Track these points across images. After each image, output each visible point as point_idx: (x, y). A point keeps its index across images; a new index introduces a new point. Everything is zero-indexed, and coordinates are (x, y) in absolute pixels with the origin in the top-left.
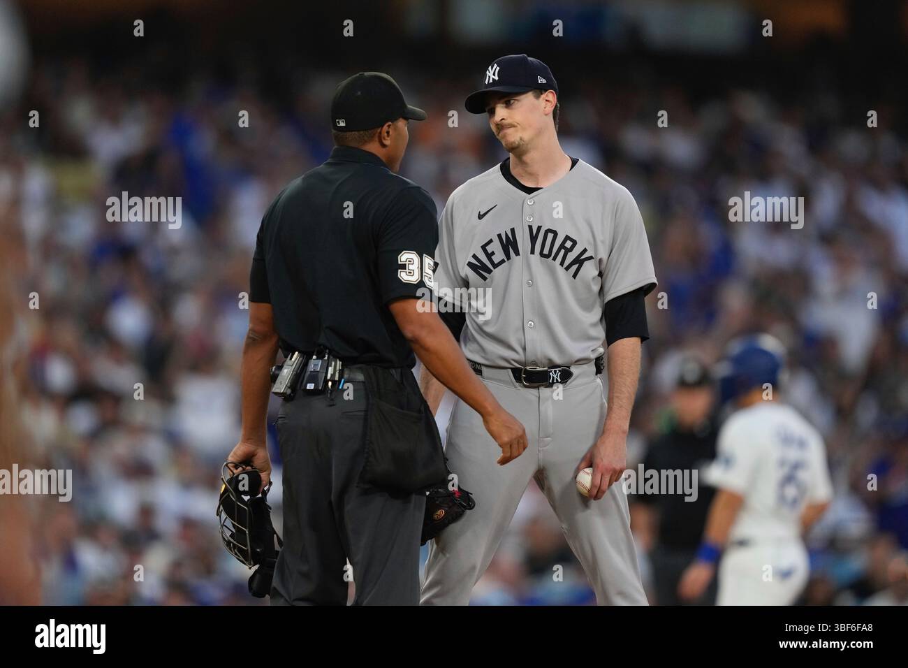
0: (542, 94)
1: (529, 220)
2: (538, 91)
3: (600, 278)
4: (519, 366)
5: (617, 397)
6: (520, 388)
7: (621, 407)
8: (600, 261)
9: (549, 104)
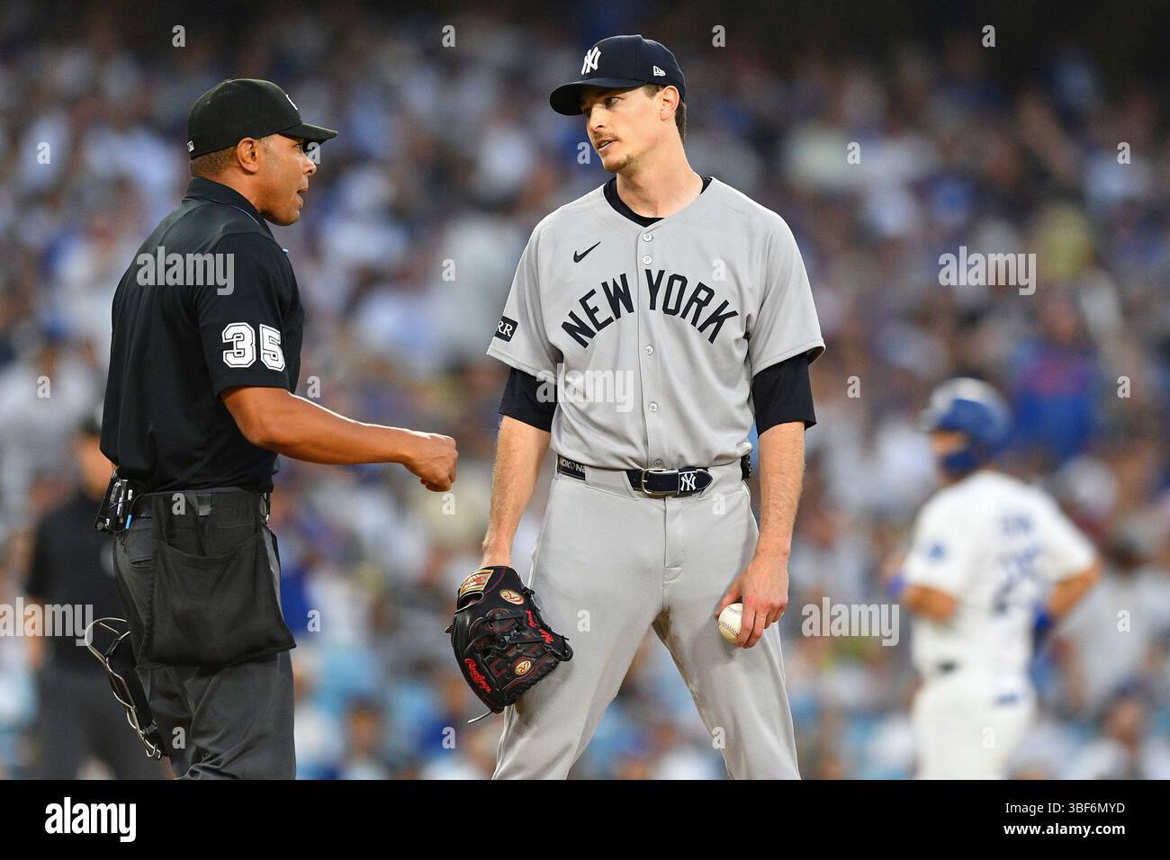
0: (658, 91)
1: (646, 262)
2: (653, 87)
3: (746, 341)
4: (638, 467)
5: (775, 505)
6: (639, 498)
7: (780, 518)
8: (749, 317)
9: (668, 104)
